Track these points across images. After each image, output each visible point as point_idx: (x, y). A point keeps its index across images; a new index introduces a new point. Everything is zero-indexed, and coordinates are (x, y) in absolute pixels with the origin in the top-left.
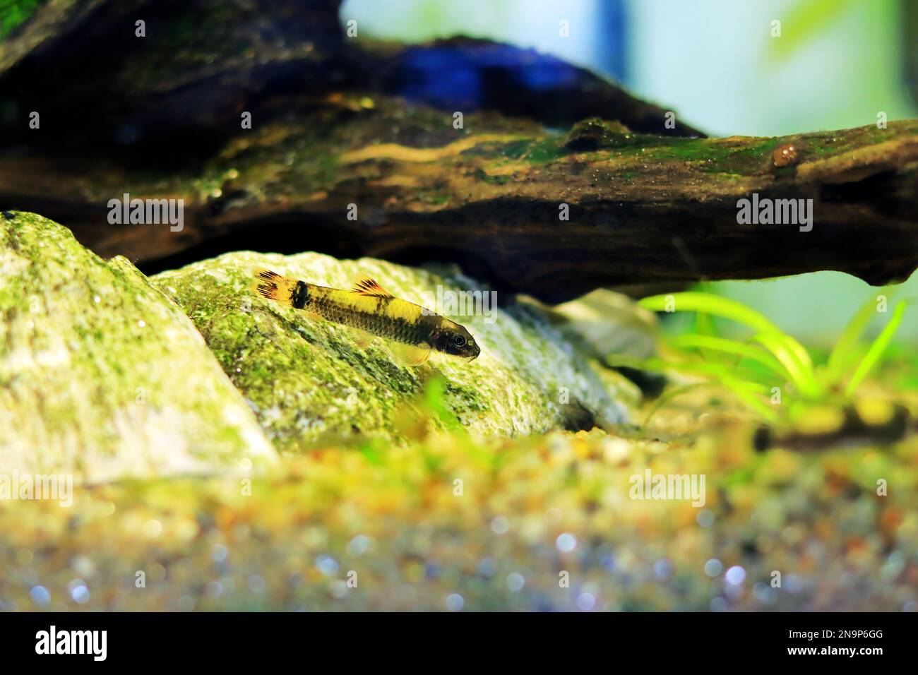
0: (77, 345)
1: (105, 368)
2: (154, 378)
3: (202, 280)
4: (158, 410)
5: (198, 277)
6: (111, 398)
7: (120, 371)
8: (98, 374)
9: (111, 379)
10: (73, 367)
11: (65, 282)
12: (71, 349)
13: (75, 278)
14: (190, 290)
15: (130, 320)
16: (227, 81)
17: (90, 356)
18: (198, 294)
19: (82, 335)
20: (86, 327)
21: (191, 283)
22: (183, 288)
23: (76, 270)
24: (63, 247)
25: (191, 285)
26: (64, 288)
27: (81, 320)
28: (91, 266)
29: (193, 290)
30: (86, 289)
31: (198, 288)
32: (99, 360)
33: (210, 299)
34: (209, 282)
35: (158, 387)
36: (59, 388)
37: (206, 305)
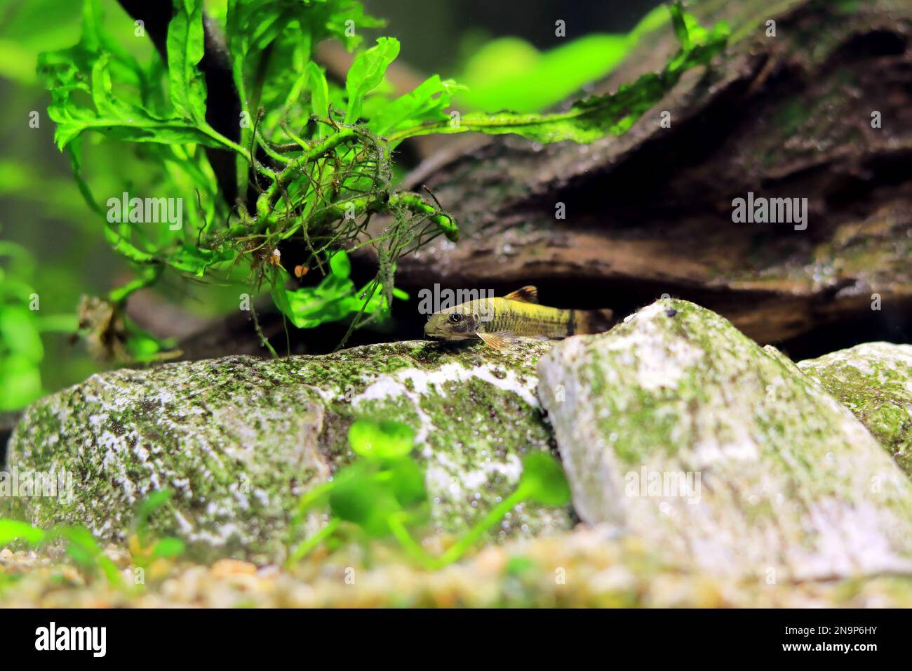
0: (761, 438)
1: (793, 462)
2: (842, 473)
3: (845, 370)
4: (853, 506)
5: (840, 368)
6: (804, 493)
7: (807, 466)
8: (788, 468)
9: (801, 473)
10: (761, 460)
11: (740, 373)
12: (755, 441)
13: (748, 369)
14: (833, 381)
15: (805, 413)
16: (837, 169)
17: (776, 449)
18: (843, 384)
19: (765, 427)
20: (766, 419)
21: (834, 373)
22: (826, 378)
23: (748, 361)
24: (730, 338)
25: (834, 375)
26: (740, 379)
27: (760, 411)
28: (758, 357)
29: (837, 381)
30: (759, 382)
31: (842, 379)
32: (785, 453)
33: (855, 390)
34: (852, 373)
35: (848, 482)
36: (752, 482)
37: (853, 397)
